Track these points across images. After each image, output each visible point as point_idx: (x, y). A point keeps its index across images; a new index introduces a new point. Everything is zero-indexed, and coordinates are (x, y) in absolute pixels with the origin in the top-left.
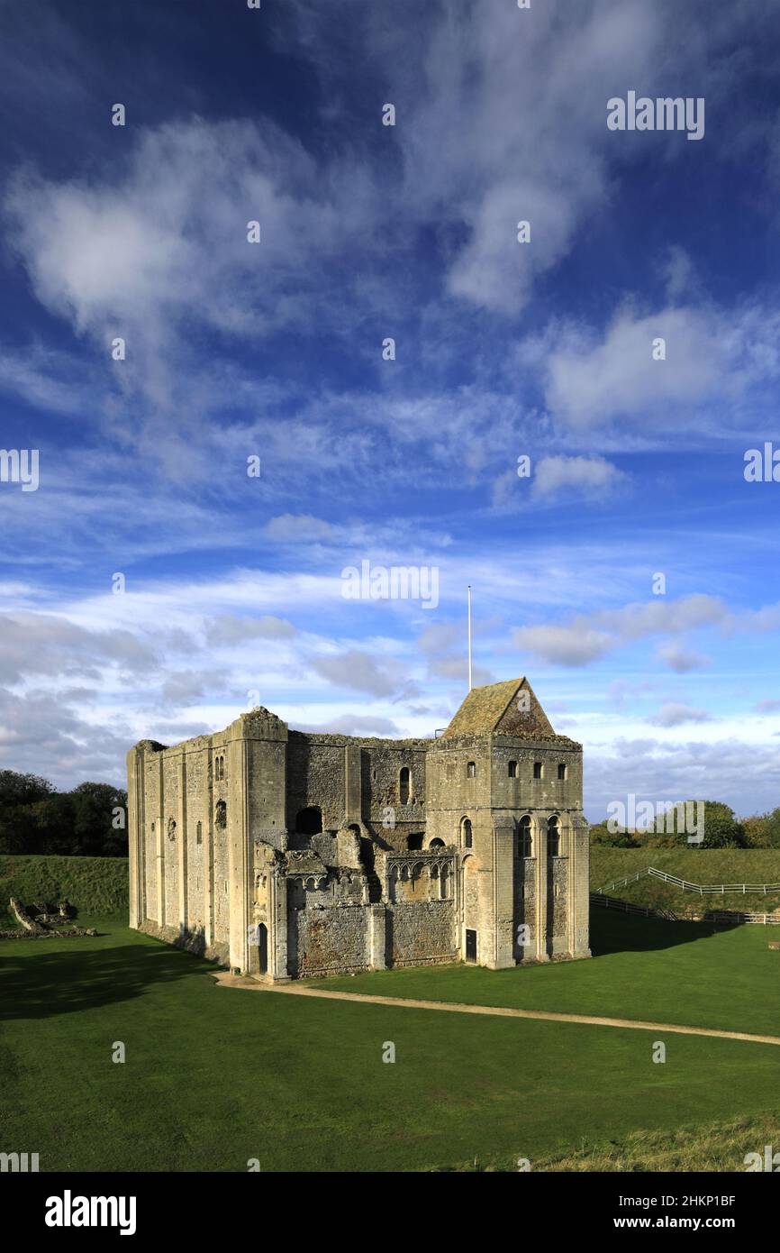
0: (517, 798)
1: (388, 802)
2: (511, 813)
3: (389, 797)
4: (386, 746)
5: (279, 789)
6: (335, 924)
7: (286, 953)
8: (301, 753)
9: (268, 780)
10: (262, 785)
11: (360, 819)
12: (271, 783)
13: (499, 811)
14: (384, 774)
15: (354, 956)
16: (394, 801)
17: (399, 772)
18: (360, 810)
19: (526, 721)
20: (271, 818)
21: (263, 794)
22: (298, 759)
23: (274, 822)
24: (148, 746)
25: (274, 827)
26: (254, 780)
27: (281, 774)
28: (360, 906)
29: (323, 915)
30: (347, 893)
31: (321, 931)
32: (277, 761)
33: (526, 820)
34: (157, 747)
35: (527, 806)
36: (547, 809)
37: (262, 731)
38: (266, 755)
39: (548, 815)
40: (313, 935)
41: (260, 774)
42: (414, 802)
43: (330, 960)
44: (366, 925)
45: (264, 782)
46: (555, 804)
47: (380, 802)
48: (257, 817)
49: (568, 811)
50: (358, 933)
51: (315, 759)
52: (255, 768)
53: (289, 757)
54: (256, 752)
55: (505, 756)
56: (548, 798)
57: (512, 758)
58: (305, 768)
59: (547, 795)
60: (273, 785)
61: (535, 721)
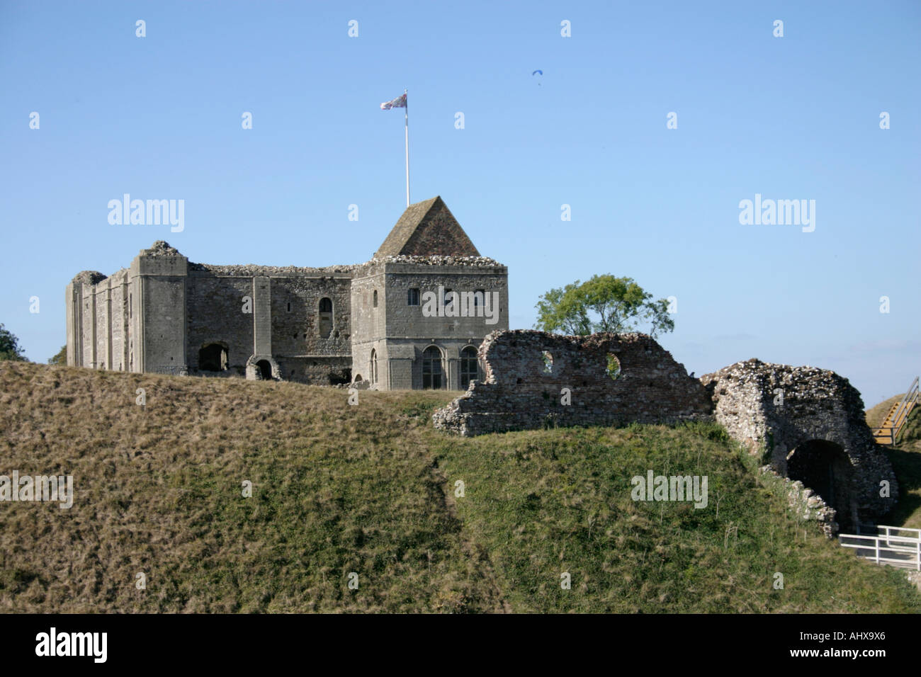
0: (420, 327)
1: (305, 336)
2: (411, 344)
3: (305, 330)
5: (177, 325)
8: (204, 286)
9: (166, 316)
10: (159, 321)
11: (270, 355)
12: (169, 318)
13: (397, 343)
14: (301, 306)
16: (312, 334)
17: (318, 302)
18: (269, 344)
19: (441, 243)
20: (169, 354)
21: (160, 329)
22: (201, 293)
23: (172, 359)
24: (87, 279)
25: (173, 363)
26: (152, 318)
27: (180, 309)
32: (176, 296)
33: (434, 351)
34: (97, 278)
35: (433, 337)
36: (459, 340)
38: (164, 291)
39: (462, 346)
41: (158, 310)
42: (337, 335)
45: (161, 318)
46: (471, 333)
47: (295, 336)
48: (154, 353)
51: (219, 293)
52: (152, 304)
53: (190, 291)
54: (153, 287)
55: (403, 283)
56: (460, 327)
57: (413, 285)
58: (207, 303)
59: (459, 324)
60: (170, 321)
61: (454, 243)
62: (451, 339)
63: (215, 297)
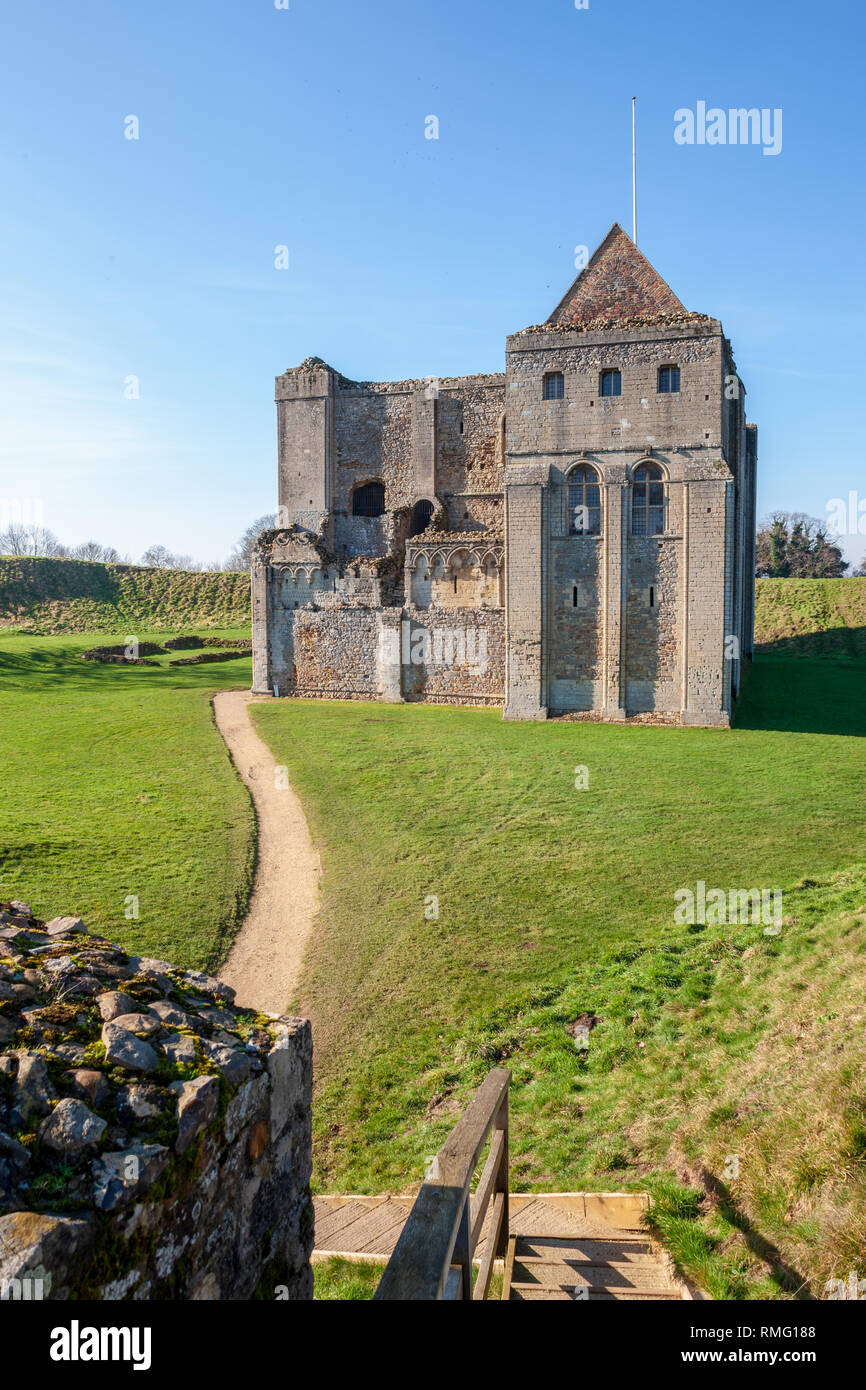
0: (562, 434)
1: (482, 466)
2: (546, 462)
3: (483, 458)
4: (480, 382)
5: (316, 460)
6: (332, 631)
7: (266, 661)
9: (303, 448)
10: (297, 455)
11: (432, 492)
12: (307, 451)
13: (521, 460)
14: (476, 426)
15: (360, 676)
16: (492, 463)
18: (431, 479)
20: (308, 496)
21: (298, 465)
22: (352, 418)
23: (311, 501)
25: (312, 508)
26: (287, 451)
27: (320, 438)
28: (366, 609)
29: (317, 617)
30: (351, 591)
31: (315, 639)
32: (315, 423)
33: (584, 471)
35: (583, 447)
36: (627, 451)
37: (297, 387)
38: (302, 416)
39: (633, 460)
40: (304, 643)
41: (294, 441)
43: (326, 679)
44: (375, 637)
45: (299, 452)
46: (650, 439)
47: (470, 466)
48: (291, 496)
49: (683, 450)
50: (365, 646)
51: (373, 416)
52: (289, 435)
53: (334, 417)
54: (289, 414)
55: (535, 365)
56: (632, 430)
57: (551, 367)
58: (360, 429)
59: (630, 425)
60: (309, 455)
61: (641, 297)
62: (614, 451)
63: (369, 422)
